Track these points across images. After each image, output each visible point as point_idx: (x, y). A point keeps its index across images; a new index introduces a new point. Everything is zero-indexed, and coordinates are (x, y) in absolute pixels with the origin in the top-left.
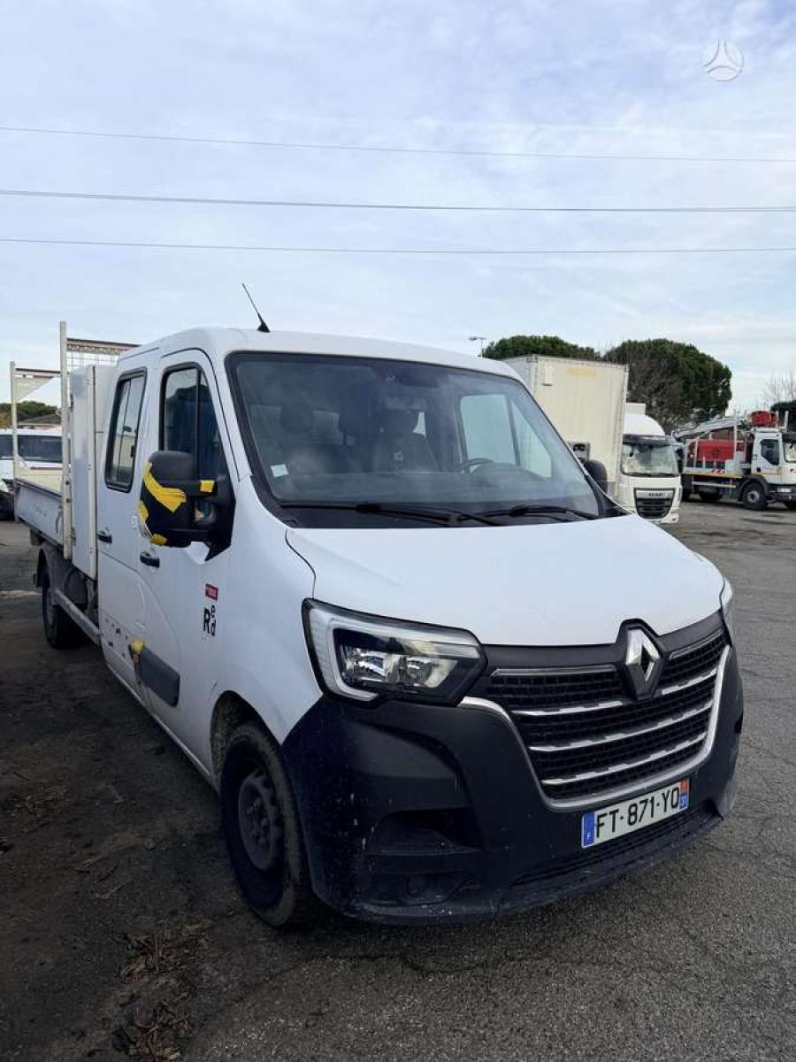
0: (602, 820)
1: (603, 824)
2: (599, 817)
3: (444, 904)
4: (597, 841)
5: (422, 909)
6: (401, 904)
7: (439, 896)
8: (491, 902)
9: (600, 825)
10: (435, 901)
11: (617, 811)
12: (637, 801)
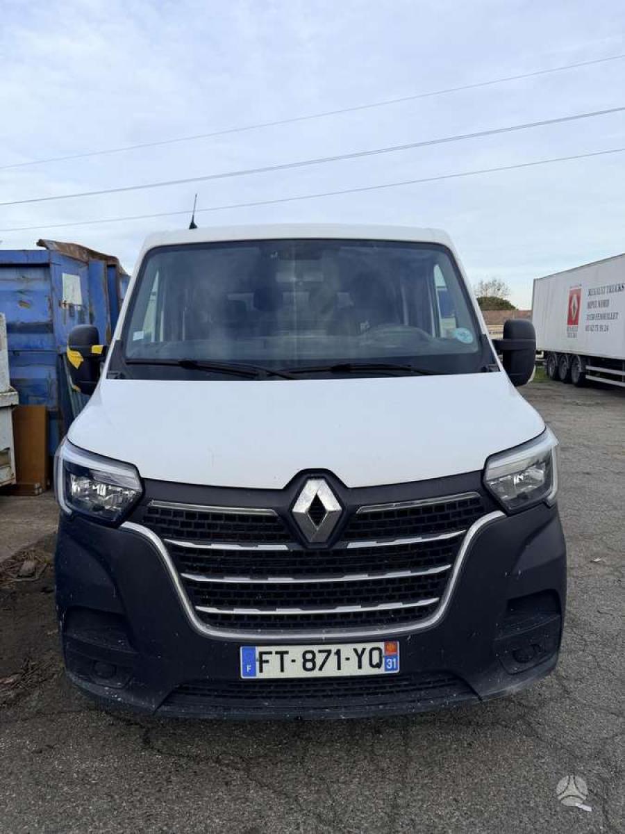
0: (265, 657)
1: (267, 662)
2: (261, 654)
3: (119, 691)
4: (259, 676)
5: (104, 690)
6: (89, 680)
7: (119, 684)
8: (153, 700)
9: (262, 662)
10: (115, 686)
11: (287, 652)
12: (315, 648)
